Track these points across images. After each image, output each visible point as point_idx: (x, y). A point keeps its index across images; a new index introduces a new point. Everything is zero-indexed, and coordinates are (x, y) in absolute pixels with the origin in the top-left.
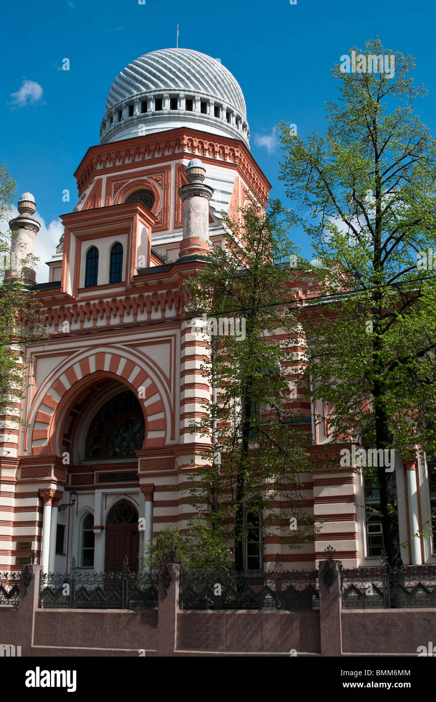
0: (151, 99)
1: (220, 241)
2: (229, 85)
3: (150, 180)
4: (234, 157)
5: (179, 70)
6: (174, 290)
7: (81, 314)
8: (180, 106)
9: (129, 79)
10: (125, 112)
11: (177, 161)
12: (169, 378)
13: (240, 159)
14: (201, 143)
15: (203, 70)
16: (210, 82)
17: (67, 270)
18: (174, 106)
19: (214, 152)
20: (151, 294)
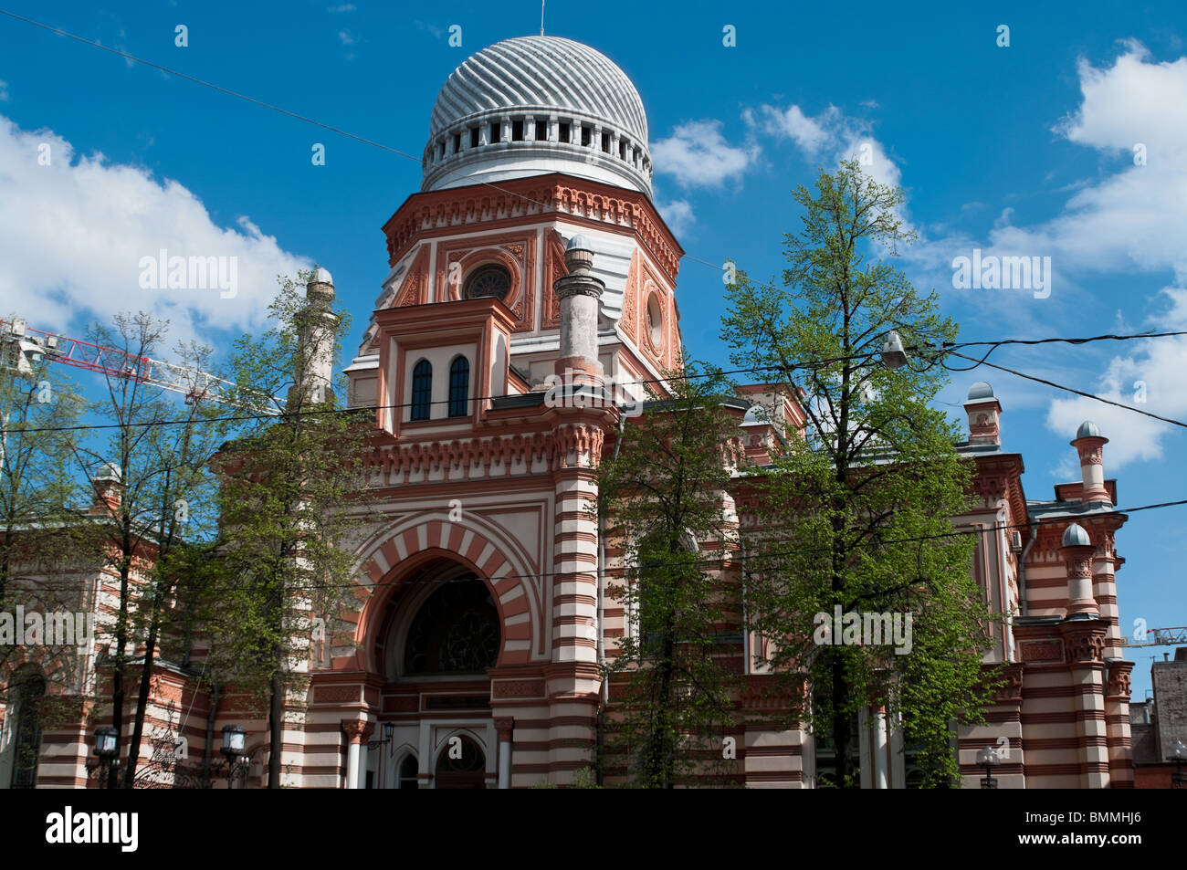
0: (506, 122)
1: (611, 353)
2: (624, 97)
3: (505, 252)
4: (632, 217)
5: (550, 77)
6: (545, 434)
7: (406, 462)
8: (550, 134)
9: (472, 86)
10: (466, 139)
11: (546, 225)
12: (536, 562)
13: (640, 220)
14: (583, 196)
15: (585, 76)
16: (596, 95)
17: (385, 394)
18: (541, 135)
19: (602, 211)
20: (511, 437)
